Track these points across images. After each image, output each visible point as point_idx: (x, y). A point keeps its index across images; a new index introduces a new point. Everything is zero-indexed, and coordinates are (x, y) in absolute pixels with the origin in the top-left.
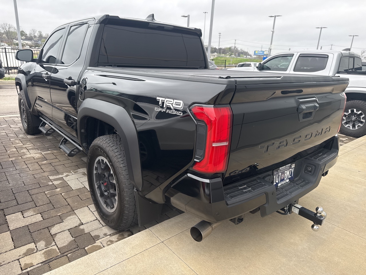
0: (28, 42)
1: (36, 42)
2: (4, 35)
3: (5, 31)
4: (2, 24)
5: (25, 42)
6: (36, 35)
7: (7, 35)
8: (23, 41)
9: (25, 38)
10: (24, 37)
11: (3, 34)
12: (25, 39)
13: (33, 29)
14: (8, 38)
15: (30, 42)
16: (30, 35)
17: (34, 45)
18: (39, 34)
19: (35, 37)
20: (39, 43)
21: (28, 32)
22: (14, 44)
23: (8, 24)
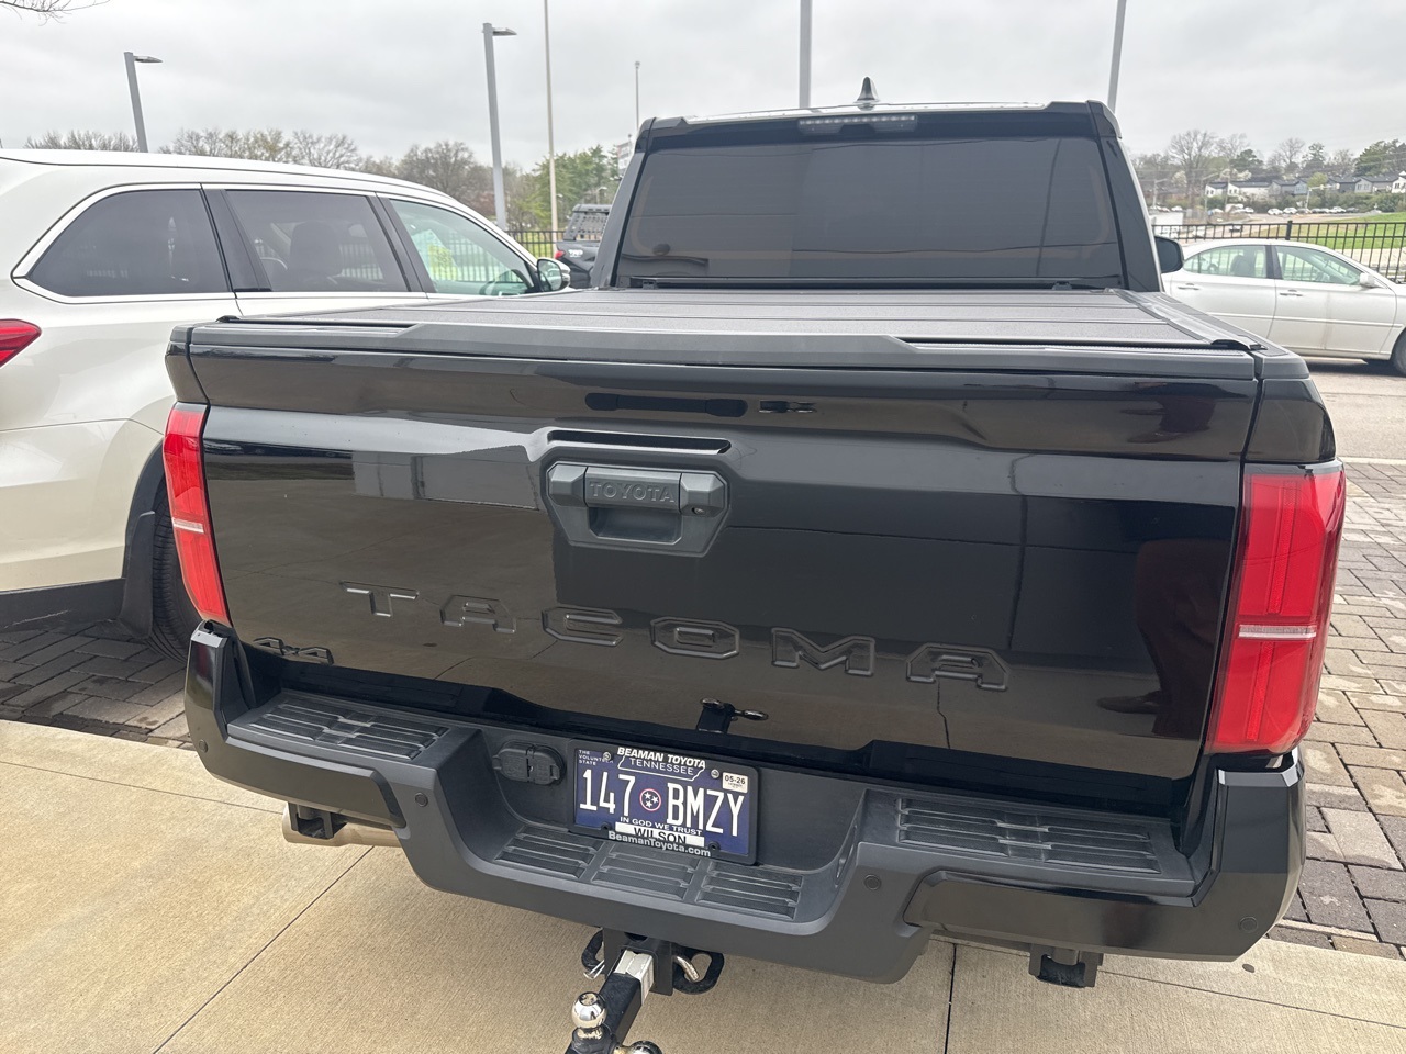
0: (1256, 189)
1: (1285, 189)
2: (1178, 175)
3: (1187, 157)
4: (1183, 132)
5: (1245, 190)
6: (1298, 159)
7: (1188, 175)
8: (1238, 189)
9: (1250, 175)
10: (1247, 172)
11: (1178, 168)
12: (1250, 181)
13: (1291, 141)
14: (1189, 182)
15: (1263, 189)
16: (1272, 162)
17: (1274, 202)
18: (1310, 157)
19: (1292, 167)
20: (1296, 193)
21: (1265, 155)
22: (1202, 204)
23: (1203, 132)
